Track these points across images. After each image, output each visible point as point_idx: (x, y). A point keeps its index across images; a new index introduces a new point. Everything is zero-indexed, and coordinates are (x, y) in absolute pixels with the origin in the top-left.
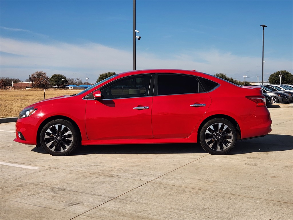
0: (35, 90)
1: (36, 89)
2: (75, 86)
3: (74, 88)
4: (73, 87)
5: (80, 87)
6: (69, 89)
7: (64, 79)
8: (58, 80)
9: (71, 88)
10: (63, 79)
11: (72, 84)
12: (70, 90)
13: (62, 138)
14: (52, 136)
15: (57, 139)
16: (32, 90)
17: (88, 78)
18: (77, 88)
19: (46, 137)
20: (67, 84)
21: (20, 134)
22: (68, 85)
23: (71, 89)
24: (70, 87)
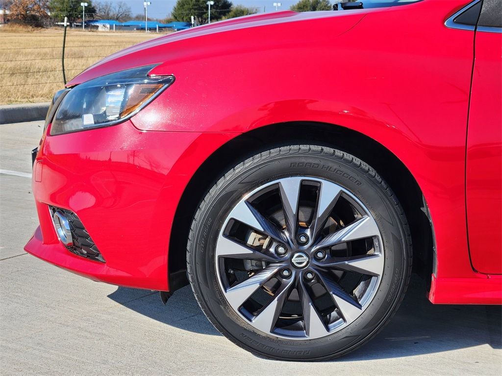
0: (12, 31)
1: (16, 27)
2: (115, 23)
3: (111, 28)
4: (108, 26)
5: (129, 26)
6: (100, 29)
7: (86, 4)
8: (71, 7)
9: (103, 27)
10: (82, 4)
11: (107, 18)
12: (101, 32)
13: (318, 260)
14: (257, 244)
15: (291, 266)
16: (5, 31)
17: (149, 3)
18: (119, 28)
19: (226, 247)
20: (92, 16)
21: (65, 222)
22: (96, 21)
23: (103, 30)
24: (100, 25)
